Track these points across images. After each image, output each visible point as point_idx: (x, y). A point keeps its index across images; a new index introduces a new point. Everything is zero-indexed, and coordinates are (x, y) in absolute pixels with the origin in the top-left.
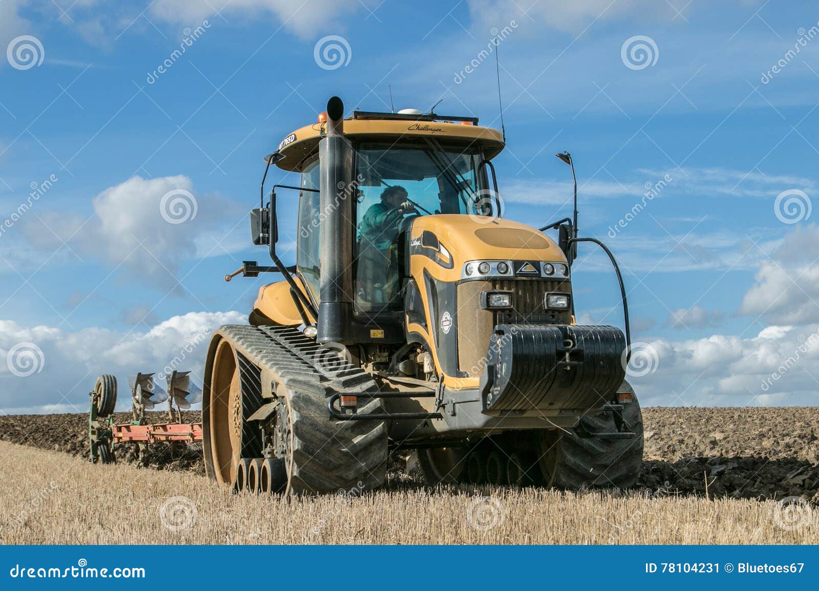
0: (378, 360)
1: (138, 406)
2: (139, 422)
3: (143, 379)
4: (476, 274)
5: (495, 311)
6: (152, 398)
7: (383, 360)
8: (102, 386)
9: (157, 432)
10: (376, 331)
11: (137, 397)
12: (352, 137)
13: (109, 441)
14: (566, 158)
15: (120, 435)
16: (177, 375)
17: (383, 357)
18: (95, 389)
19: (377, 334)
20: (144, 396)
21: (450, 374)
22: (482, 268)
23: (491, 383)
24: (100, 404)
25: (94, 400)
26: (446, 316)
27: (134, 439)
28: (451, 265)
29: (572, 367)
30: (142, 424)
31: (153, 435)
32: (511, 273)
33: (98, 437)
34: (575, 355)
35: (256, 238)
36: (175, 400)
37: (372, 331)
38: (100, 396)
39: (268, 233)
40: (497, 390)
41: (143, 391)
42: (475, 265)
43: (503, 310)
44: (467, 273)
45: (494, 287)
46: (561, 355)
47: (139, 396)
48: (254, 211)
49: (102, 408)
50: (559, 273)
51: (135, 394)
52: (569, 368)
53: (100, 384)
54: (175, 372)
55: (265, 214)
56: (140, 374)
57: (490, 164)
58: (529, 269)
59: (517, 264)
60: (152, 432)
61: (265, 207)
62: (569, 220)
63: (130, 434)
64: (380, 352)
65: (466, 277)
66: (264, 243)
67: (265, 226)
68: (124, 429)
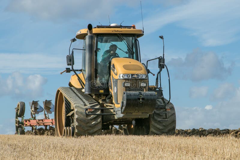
0: (103, 99)
1: (33, 113)
2: (33, 119)
3: (35, 103)
4: (122, 78)
5: (126, 87)
6: (38, 110)
7: (104, 99)
8: (20, 106)
9: (40, 122)
10: (101, 91)
11: (32, 110)
12: (95, 34)
13: (22, 126)
14: (161, 37)
15: (26, 123)
16: (47, 102)
17: (104, 98)
18: (17, 107)
19: (102, 91)
20: (35, 109)
21: (116, 103)
22: (123, 76)
23: (122, 106)
24: (19, 112)
25: (17, 111)
26: (115, 88)
27: (31, 125)
28: (116, 75)
29: (142, 102)
30: (34, 119)
31: (38, 123)
32: (130, 77)
33: (18, 125)
34: (143, 99)
35: (68, 64)
36: (46, 111)
37: (100, 91)
38: (19, 109)
39: (71, 62)
40: (124, 108)
41: (35, 107)
42: (121, 75)
43: (128, 87)
44: (120, 77)
45: (126, 81)
46: (139, 99)
47: (33, 109)
48: (67, 56)
49: (20, 114)
50: (144, 77)
51: (32, 109)
52: (141, 102)
53: (19, 105)
54: (46, 100)
55: (70, 57)
56: (33, 101)
57: (138, 40)
58: (136, 76)
59: (132, 75)
60: (38, 122)
61: (70, 55)
62: (161, 57)
63: (30, 123)
64: (103, 96)
65: (119, 78)
66: (70, 65)
67: (70, 60)
68: (28, 121)
